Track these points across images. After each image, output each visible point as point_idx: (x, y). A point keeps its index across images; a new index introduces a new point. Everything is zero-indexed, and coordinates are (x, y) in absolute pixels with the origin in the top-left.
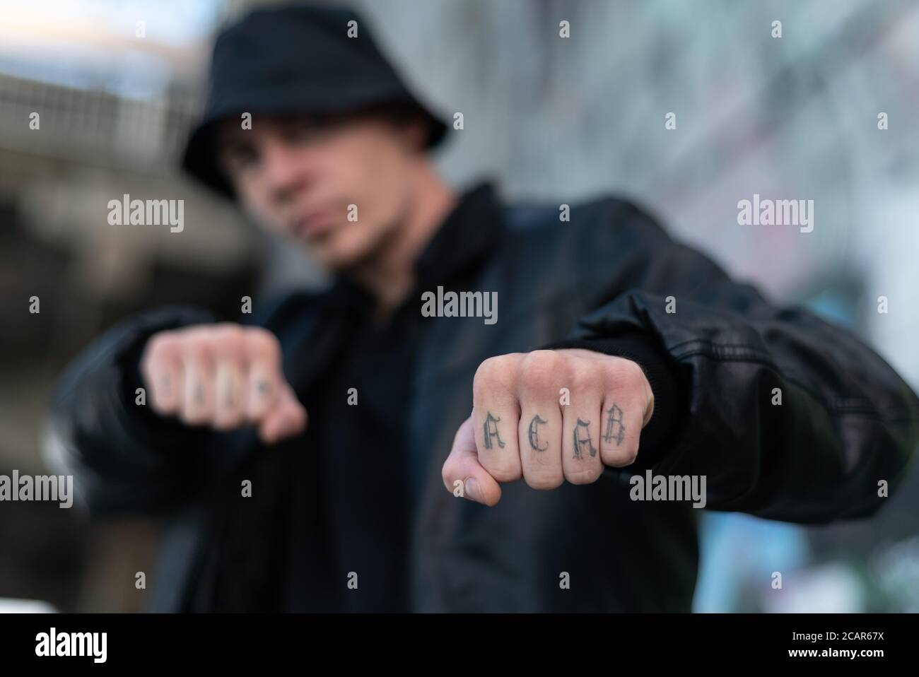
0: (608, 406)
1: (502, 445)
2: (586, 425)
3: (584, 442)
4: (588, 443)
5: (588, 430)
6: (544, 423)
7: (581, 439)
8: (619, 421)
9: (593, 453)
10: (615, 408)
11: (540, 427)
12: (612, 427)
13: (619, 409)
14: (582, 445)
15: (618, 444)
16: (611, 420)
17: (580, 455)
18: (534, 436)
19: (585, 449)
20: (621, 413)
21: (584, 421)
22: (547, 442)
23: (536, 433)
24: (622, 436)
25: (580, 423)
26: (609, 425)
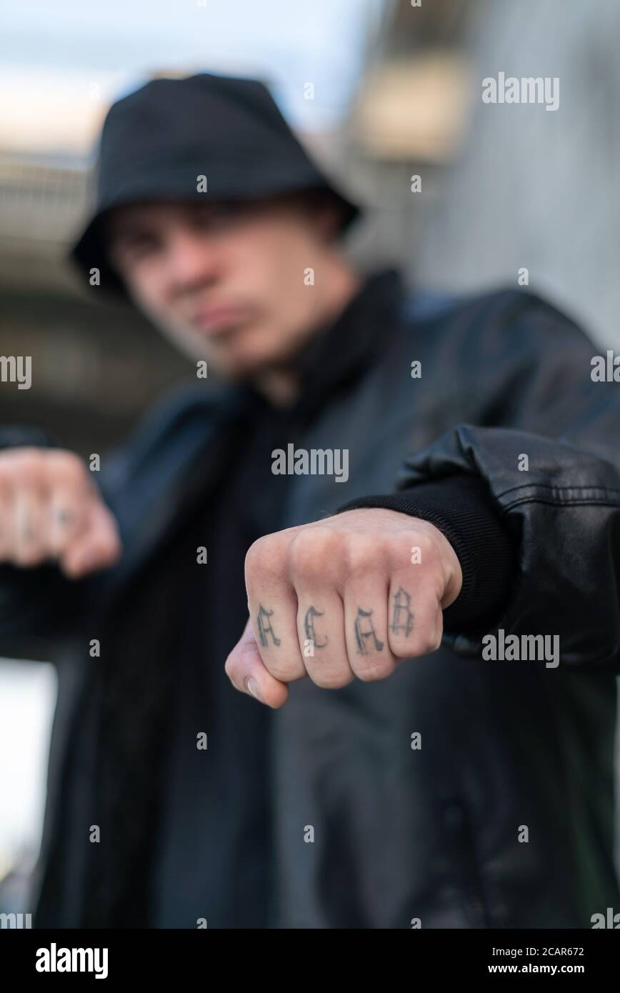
0: (394, 590)
1: (277, 642)
2: (367, 615)
3: (367, 635)
4: (372, 636)
5: (370, 621)
6: (320, 615)
7: (364, 631)
8: (407, 608)
9: (379, 646)
10: (402, 592)
11: (316, 620)
12: (399, 615)
13: (406, 594)
14: (364, 639)
15: (407, 635)
16: (398, 607)
17: (364, 650)
18: (310, 630)
19: (369, 643)
20: (408, 598)
21: (366, 610)
22: (326, 637)
23: (312, 627)
24: (410, 626)
25: (361, 612)
26: (395, 612)
